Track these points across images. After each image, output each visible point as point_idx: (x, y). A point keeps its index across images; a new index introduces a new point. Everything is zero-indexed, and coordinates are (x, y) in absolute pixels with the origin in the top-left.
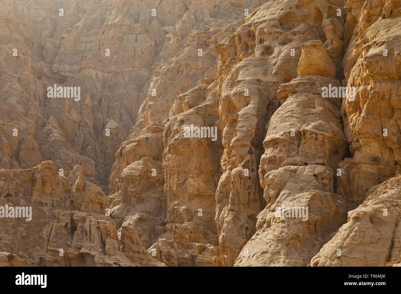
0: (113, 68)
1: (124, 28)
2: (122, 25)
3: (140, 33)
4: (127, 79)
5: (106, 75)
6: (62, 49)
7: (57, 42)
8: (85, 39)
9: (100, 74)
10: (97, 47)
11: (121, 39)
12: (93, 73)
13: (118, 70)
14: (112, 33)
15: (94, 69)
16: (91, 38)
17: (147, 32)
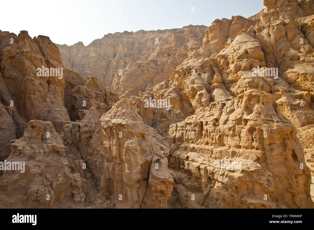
0: (94, 71)
1: (97, 58)
2: (96, 57)
3: (102, 60)
4: (99, 74)
5: (92, 72)
6: (75, 63)
7: (73, 61)
8: (83, 60)
9: (90, 72)
10: (88, 63)
11: (96, 62)
12: (88, 72)
13: (96, 71)
14: (93, 59)
15: (88, 70)
16: (85, 60)
17: (104, 59)
